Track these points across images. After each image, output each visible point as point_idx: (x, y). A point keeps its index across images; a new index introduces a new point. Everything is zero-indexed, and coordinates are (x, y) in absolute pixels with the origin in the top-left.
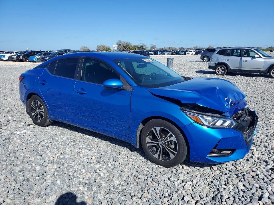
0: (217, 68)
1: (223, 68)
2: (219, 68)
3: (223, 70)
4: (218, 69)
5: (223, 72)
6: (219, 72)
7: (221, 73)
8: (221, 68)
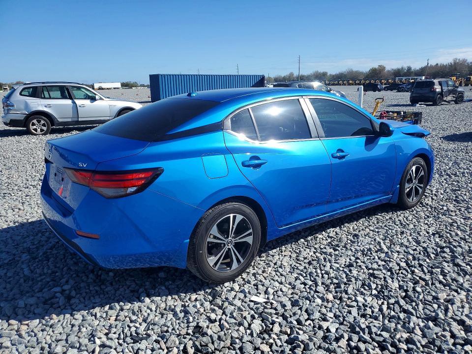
0: (31, 123)
1: (43, 122)
2: (35, 121)
3: (44, 125)
4: (34, 124)
5: (45, 128)
6: (36, 130)
7: (41, 131)
8: (39, 122)
